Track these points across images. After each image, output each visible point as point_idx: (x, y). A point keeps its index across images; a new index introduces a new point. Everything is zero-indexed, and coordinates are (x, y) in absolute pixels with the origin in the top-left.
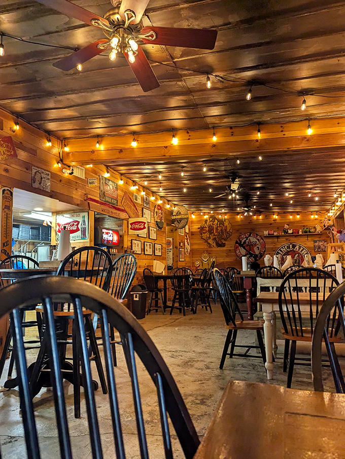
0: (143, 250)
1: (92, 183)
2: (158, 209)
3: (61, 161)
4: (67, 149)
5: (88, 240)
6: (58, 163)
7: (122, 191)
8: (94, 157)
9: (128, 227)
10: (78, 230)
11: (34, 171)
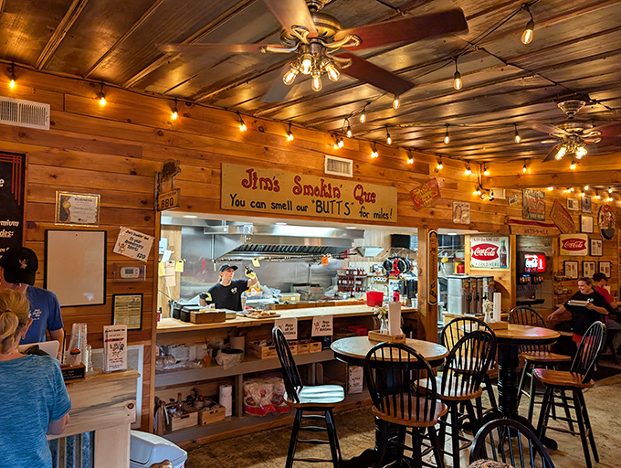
0: (581, 272)
1: (513, 201)
2: (606, 211)
3: (480, 187)
4: (487, 173)
5: (510, 270)
6: (478, 190)
7: (551, 200)
8: (519, 182)
9: (559, 245)
10: (496, 256)
11: (455, 206)
